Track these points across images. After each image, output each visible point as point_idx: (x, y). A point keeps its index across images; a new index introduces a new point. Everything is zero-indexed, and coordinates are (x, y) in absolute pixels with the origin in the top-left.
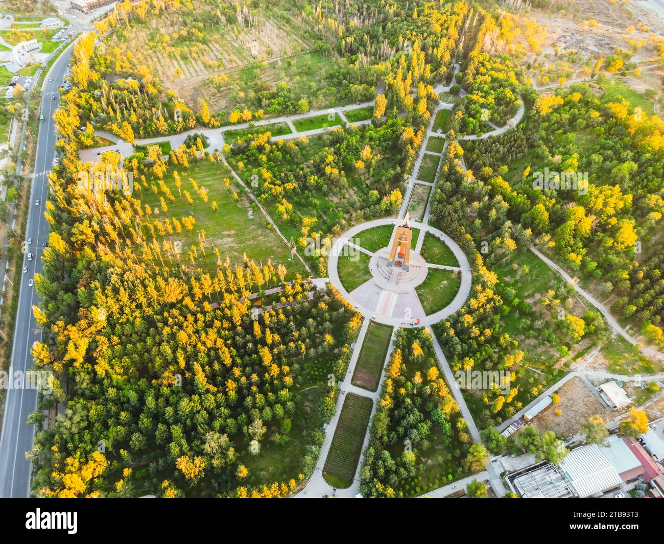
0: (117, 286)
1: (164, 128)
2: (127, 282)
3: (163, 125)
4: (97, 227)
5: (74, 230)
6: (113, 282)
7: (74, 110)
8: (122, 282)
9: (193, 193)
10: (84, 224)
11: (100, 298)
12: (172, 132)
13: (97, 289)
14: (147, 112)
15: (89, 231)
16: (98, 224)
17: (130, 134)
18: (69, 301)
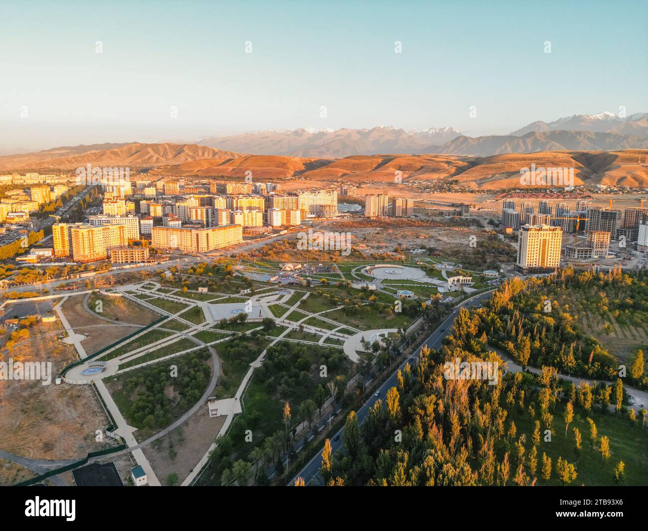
0: (428, 473)
1: (570, 364)
2: (444, 477)
3: (570, 360)
4: (441, 408)
5: (417, 401)
6: (425, 464)
7: (476, 320)
8: (437, 473)
9: (586, 437)
10: (430, 398)
11: (400, 475)
12: (580, 373)
13: (402, 460)
14: (555, 346)
15: (430, 409)
16: (445, 407)
17: (526, 352)
18: (365, 464)
